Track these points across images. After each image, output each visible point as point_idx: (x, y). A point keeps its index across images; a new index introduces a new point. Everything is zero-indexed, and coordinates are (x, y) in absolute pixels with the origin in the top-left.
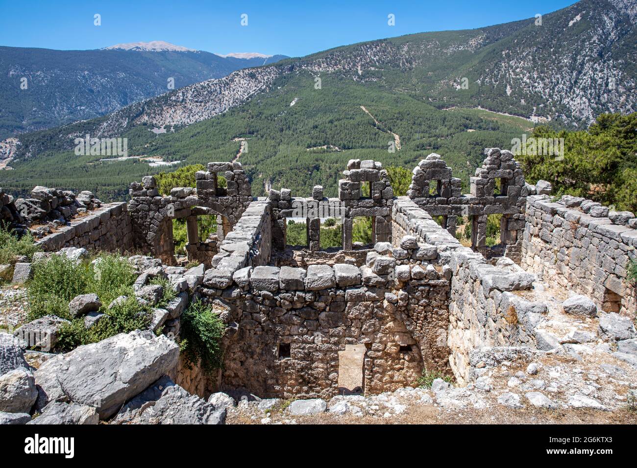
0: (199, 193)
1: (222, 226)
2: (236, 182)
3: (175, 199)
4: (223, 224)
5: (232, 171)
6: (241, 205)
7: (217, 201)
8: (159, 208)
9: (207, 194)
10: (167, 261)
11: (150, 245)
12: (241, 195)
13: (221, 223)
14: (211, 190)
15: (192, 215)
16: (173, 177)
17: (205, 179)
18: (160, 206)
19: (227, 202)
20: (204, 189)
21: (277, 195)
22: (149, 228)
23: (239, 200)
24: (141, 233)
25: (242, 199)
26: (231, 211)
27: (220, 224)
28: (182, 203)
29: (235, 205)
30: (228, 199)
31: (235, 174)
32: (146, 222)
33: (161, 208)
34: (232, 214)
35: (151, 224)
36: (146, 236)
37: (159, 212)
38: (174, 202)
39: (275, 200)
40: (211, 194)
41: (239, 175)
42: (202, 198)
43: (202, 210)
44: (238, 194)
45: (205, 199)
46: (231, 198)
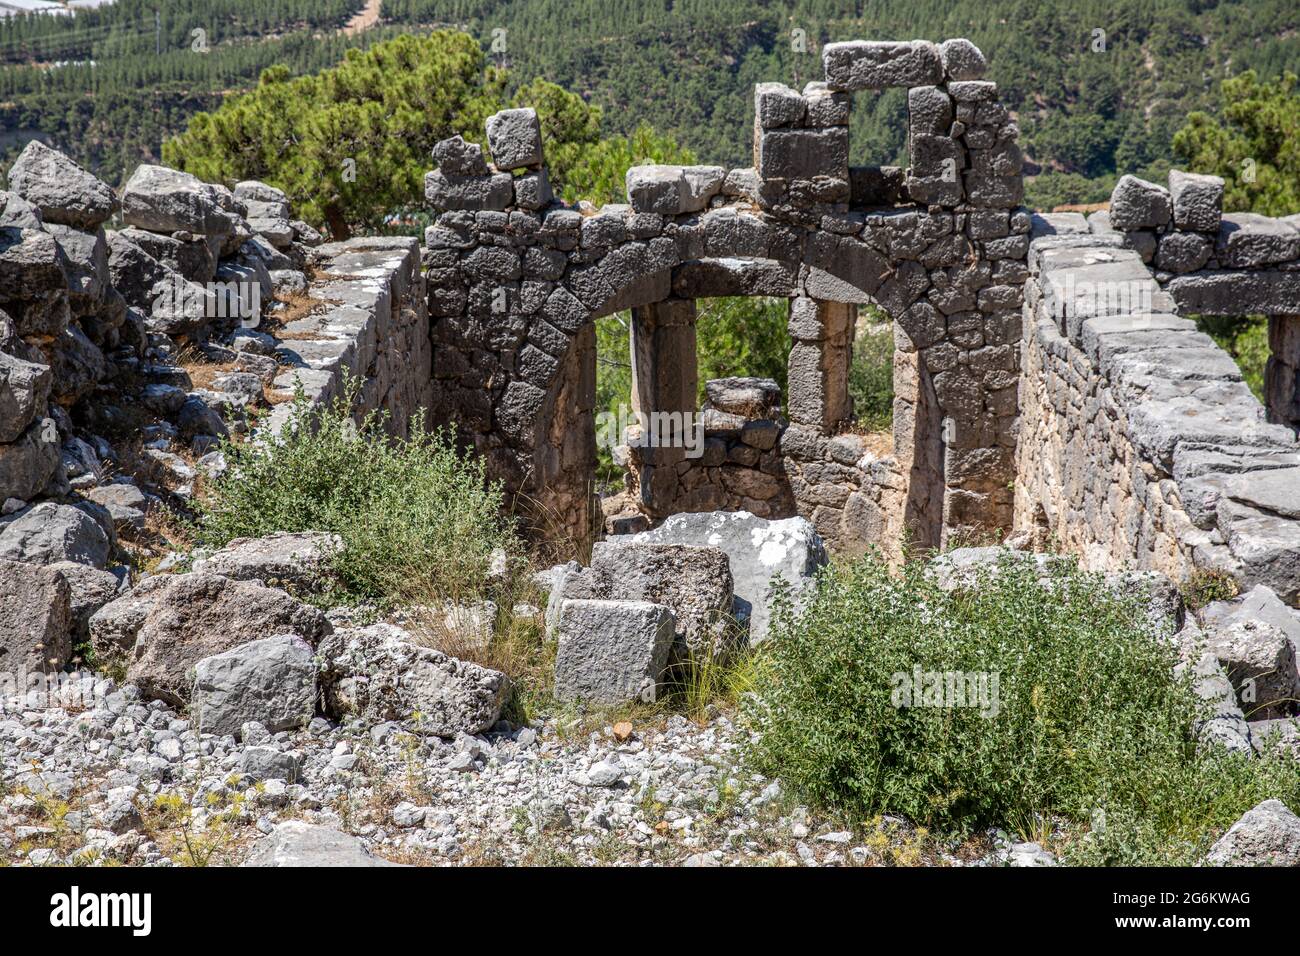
0: (772, 194)
1: (814, 353)
2: (961, 139)
3: (652, 221)
4: (820, 342)
5: (943, 86)
6: (974, 256)
7: (858, 235)
8: (571, 266)
9: (809, 196)
10: (573, 519)
11: (516, 444)
12: (978, 202)
13: (815, 335)
14: (834, 181)
15: (674, 295)
16: (342, 94)
17: (804, 123)
18: (576, 256)
19: (907, 240)
20: (799, 174)
21: (1158, 203)
22: (517, 362)
23: (965, 230)
24: (473, 385)
25: (982, 223)
26: (921, 283)
27: (807, 343)
28: (684, 241)
29: (943, 252)
30: (914, 223)
31: (954, 101)
32: (500, 332)
33: (581, 266)
34: (924, 296)
35: (524, 342)
36: (498, 402)
37: (569, 288)
38: (644, 236)
39: (1143, 229)
40: (831, 198)
41: (975, 104)
42: (785, 220)
43: (723, 271)
44: (965, 200)
45: (798, 225)
46: (925, 219)
